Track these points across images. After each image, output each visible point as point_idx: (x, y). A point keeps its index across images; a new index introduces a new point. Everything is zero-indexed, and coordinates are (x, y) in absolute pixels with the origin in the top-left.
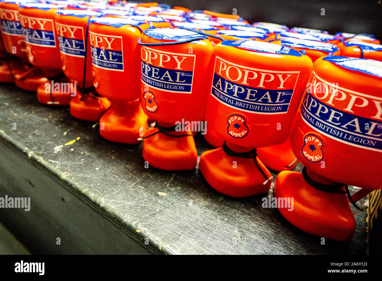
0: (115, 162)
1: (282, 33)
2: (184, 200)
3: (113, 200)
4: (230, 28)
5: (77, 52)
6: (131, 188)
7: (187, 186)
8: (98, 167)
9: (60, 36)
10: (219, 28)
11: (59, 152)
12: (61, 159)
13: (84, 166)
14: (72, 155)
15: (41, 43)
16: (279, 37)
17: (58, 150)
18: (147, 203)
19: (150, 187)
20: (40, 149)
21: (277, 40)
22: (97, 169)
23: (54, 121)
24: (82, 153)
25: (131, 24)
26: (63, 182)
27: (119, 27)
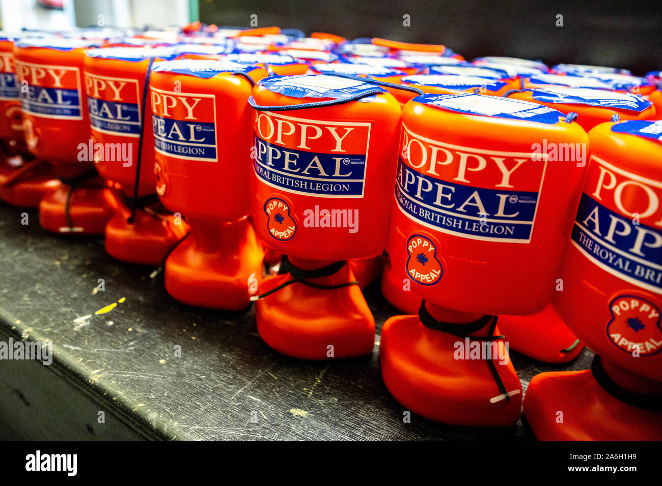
0: (198, 348)
1: (534, 77)
2: (346, 425)
3: (197, 427)
4: (428, 70)
5: (125, 128)
6: (233, 400)
7: (350, 394)
8: (162, 358)
9: (92, 97)
10: (405, 72)
11: (83, 328)
12: (89, 342)
13: (135, 358)
14: (109, 334)
15: (54, 112)
16: (528, 84)
17: (81, 325)
18: (268, 431)
19: (272, 399)
20: (45, 322)
21: (524, 92)
22: (162, 361)
23: (73, 265)
24: (130, 330)
25: (233, 71)
26: (93, 389)
27: (210, 77)
